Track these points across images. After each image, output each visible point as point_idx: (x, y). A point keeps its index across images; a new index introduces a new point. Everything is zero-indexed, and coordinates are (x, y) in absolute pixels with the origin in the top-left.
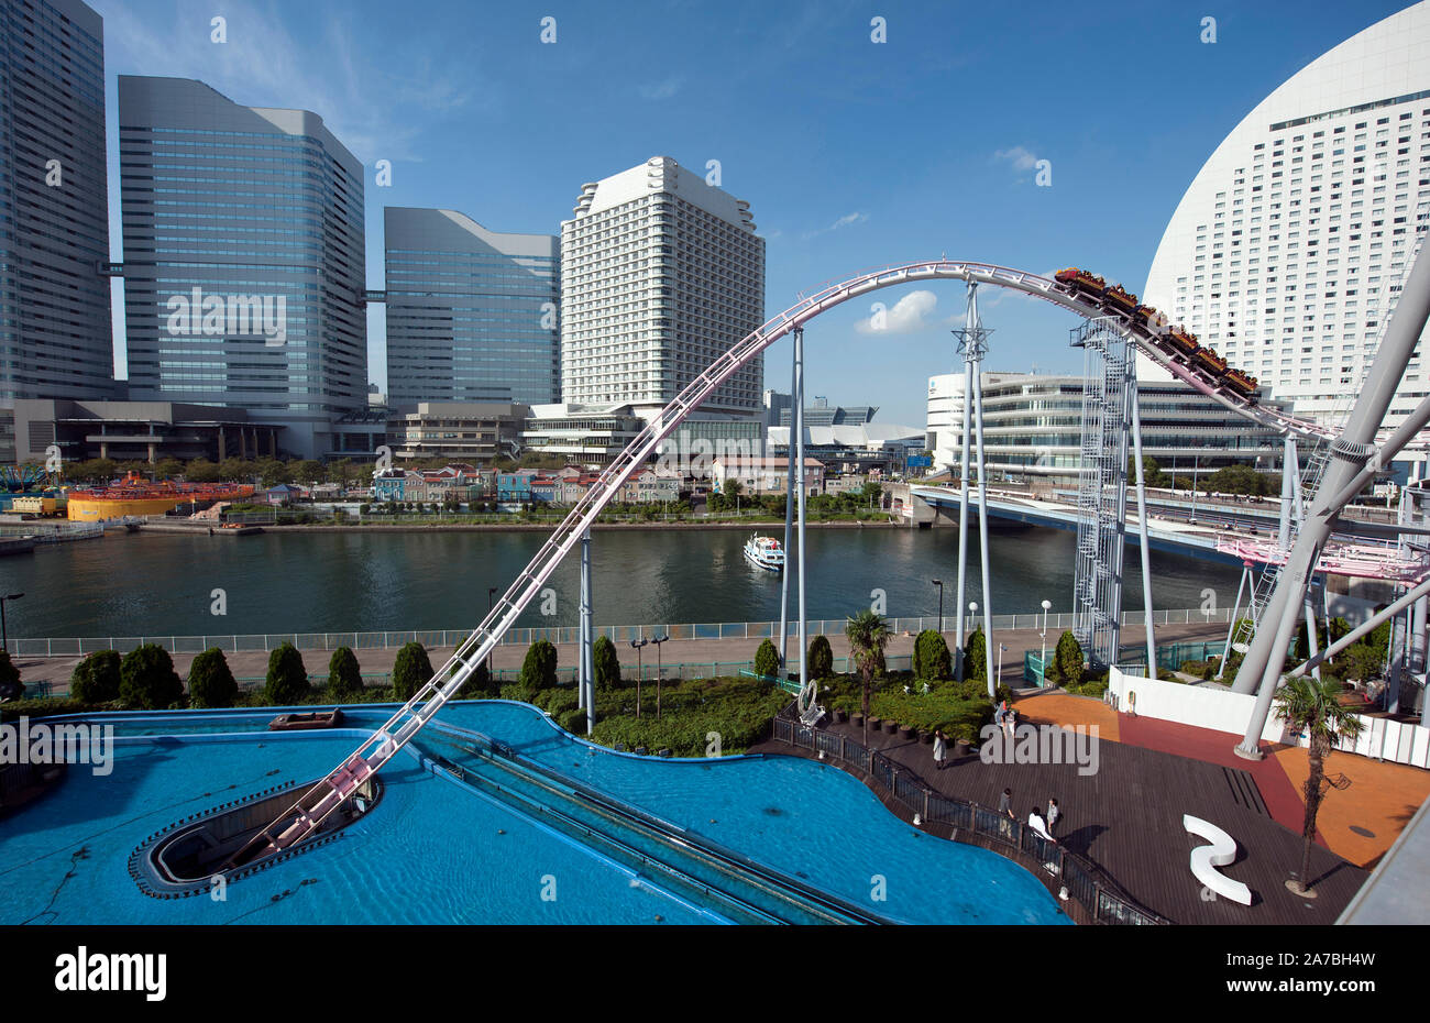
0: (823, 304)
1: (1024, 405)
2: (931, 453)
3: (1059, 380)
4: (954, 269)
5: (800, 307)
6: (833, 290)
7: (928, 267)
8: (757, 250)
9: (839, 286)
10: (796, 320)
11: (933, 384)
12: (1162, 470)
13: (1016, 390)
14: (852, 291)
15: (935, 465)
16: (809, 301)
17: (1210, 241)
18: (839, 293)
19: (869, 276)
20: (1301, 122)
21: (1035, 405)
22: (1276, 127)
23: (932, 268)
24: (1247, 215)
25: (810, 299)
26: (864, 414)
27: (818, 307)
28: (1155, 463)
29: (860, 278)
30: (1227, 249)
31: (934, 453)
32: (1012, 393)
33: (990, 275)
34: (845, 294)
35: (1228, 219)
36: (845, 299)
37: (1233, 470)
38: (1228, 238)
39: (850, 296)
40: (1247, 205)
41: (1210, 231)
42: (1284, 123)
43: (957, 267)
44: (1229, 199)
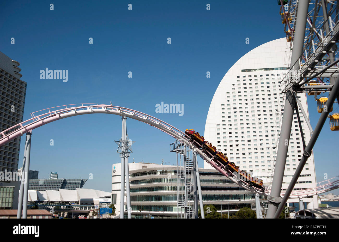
0: (45, 121)
1: (158, 180)
2: (113, 206)
3: (173, 168)
4: (116, 110)
5: (32, 121)
6: (52, 113)
7: (103, 107)
8: (21, 88)
9: (55, 112)
10: (27, 128)
11: (114, 168)
12: (218, 211)
13: (154, 172)
14: (62, 115)
15: (116, 212)
16: (37, 118)
17: (226, 111)
18: (54, 115)
19: (71, 108)
20: (250, 70)
21: (163, 180)
22: (243, 71)
23: (104, 108)
24: (237, 102)
25: (38, 117)
26: (79, 183)
27: (41, 122)
28: (214, 207)
29: (67, 109)
30: (232, 114)
31: (115, 206)
32: (152, 174)
33: (133, 115)
34: (57, 116)
35: (231, 102)
36: (58, 119)
37: (243, 210)
38: (232, 110)
39: (60, 118)
40: (237, 98)
41: (226, 107)
42: (245, 70)
43: (117, 109)
44: (231, 94)
